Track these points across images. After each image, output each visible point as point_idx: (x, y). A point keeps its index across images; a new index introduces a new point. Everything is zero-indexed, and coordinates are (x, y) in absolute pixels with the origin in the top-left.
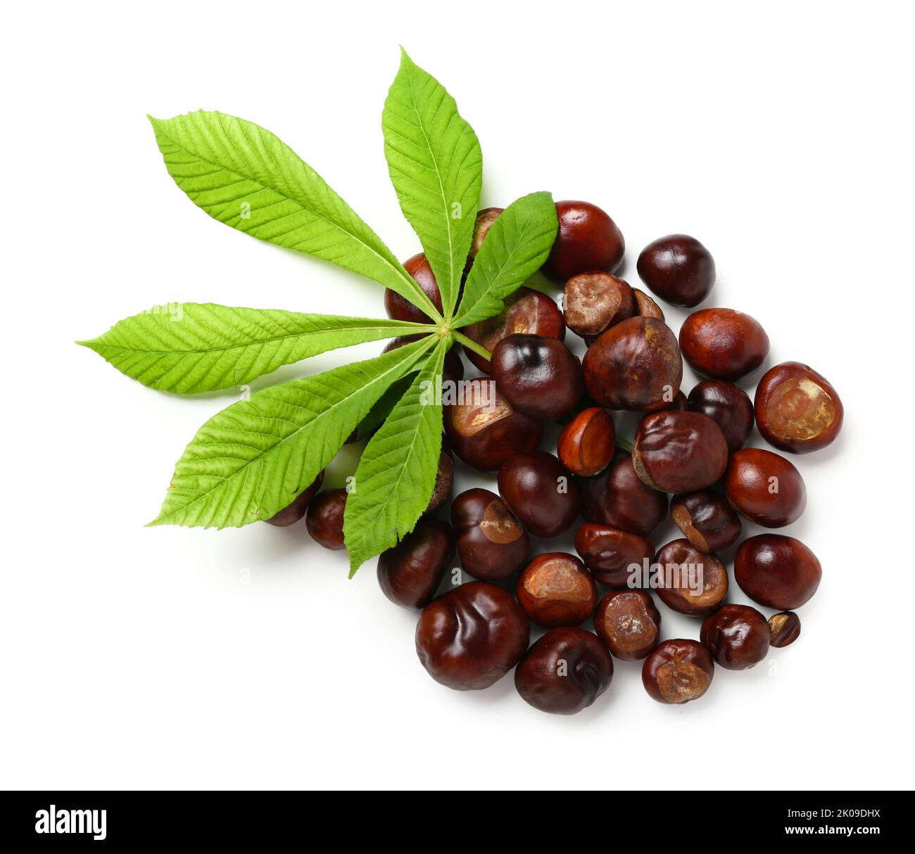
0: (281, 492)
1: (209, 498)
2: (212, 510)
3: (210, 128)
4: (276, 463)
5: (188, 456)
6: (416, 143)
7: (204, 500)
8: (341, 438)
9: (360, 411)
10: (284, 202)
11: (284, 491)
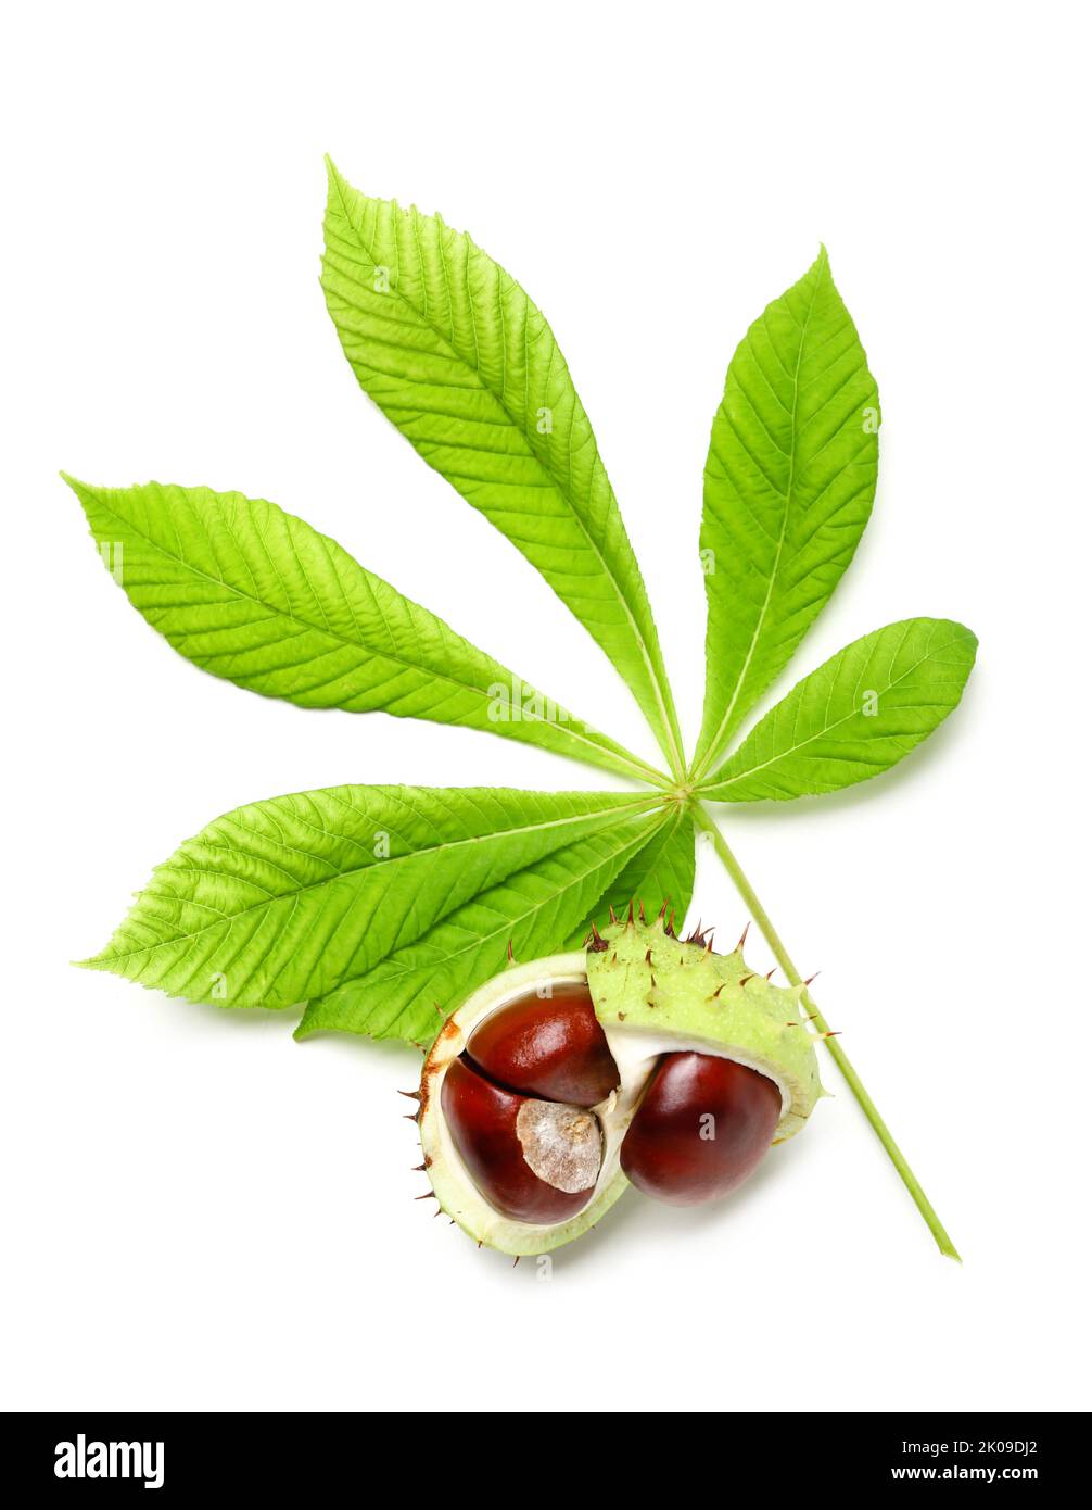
0: (312, 971)
1: (191, 944)
2: (192, 968)
3: (445, 262)
4: (320, 915)
5: (180, 862)
6: (774, 438)
7: (182, 947)
8: (440, 909)
9: (489, 873)
10: (505, 429)
11: (318, 970)
